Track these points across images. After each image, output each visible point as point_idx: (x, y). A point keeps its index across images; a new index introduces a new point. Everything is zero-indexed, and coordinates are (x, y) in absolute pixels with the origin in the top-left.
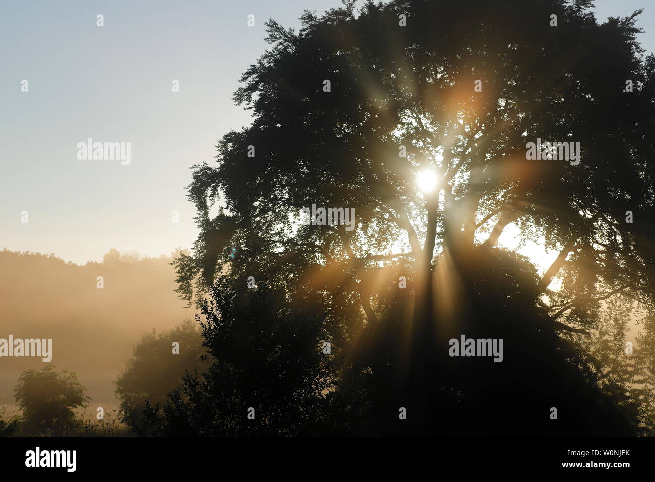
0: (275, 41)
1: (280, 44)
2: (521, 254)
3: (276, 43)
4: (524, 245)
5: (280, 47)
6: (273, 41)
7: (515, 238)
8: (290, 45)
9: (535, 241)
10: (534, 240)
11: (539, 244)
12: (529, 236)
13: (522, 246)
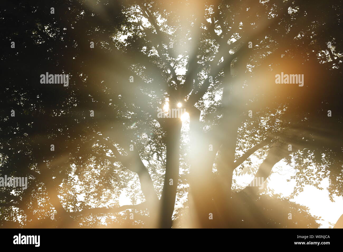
2: (297, 203)
4: (301, 190)
7: (288, 181)
9: (316, 185)
10: (315, 183)
11: (321, 189)
12: (308, 178)
13: (298, 192)
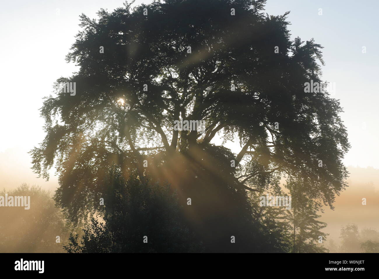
0: (84, 26)
1: (88, 27)
2: (226, 147)
3: (85, 27)
4: (226, 142)
5: (88, 29)
6: (83, 26)
7: (220, 138)
8: (93, 28)
9: (232, 140)
10: (231, 139)
11: (234, 142)
12: (228, 137)
13: (224, 143)
